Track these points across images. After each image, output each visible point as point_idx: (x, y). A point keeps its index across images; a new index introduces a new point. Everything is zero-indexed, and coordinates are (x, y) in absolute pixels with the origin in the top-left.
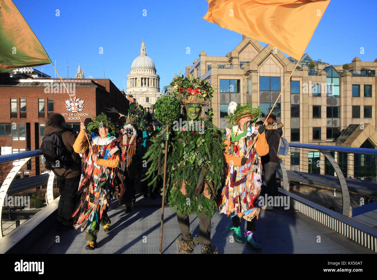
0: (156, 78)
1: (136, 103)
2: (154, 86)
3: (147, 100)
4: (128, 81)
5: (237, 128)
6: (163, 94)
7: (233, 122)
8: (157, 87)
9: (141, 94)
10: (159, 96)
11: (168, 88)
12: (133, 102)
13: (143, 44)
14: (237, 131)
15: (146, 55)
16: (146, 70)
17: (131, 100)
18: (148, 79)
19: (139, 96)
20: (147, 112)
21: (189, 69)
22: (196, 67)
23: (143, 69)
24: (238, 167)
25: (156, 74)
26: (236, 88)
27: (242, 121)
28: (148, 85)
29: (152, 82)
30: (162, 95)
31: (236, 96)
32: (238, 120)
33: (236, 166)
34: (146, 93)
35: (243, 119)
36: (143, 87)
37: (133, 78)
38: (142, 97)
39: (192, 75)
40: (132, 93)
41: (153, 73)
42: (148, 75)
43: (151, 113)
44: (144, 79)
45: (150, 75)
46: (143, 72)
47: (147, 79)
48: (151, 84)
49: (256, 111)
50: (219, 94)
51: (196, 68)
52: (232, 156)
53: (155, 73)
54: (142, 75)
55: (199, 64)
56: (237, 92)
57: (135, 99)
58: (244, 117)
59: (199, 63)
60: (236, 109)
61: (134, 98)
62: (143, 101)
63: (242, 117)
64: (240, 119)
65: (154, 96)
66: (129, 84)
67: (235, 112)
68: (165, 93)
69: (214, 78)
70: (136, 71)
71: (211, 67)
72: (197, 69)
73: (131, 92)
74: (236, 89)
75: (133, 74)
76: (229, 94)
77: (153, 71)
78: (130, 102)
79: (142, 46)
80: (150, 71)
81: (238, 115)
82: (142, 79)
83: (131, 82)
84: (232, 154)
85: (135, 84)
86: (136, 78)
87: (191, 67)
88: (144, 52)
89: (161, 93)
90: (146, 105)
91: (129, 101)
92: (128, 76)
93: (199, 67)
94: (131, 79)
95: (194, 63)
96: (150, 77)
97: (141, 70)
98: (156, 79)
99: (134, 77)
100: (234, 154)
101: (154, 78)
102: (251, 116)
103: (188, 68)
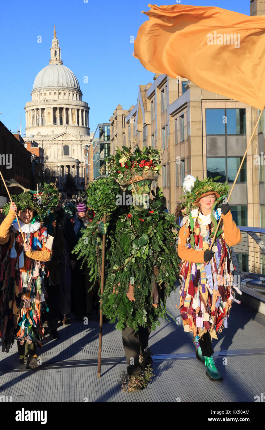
0: (82, 108)
1: (45, 156)
2: (78, 123)
3: (66, 151)
4: (27, 115)
5: (198, 212)
6: (97, 138)
7: (191, 204)
8: (84, 125)
9: (53, 140)
10: (87, 143)
11: (106, 127)
12: (38, 155)
13: (54, 40)
14: (196, 216)
15: (62, 64)
16: (63, 93)
17: (34, 152)
18: (67, 109)
19: (50, 144)
20: (66, 175)
21: (146, 91)
22: (160, 86)
23: (55, 92)
24: (202, 265)
25: (82, 101)
26: (237, 125)
27: (203, 201)
28: (67, 122)
29: (74, 116)
30: (93, 140)
31: (237, 140)
32: (197, 200)
33: (200, 264)
34: (64, 137)
35: (204, 199)
36: (58, 126)
37: (38, 109)
38: (56, 146)
39: (152, 102)
40: (36, 138)
41: (77, 99)
42: (67, 102)
43: (74, 176)
44: (58, 111)
45: (70, 102)
46: (56, 97)
47: (64, 111)
48: (73, 120)
49: (221, 188)
50: (204, 138)
51: (159, 89)
52: (192, 251)
53: (80, 99)
54: (56, 102)
55: (164, 81)
56: (239, 133)
57: (41, 150)
58: (205, 196)
59: (166, 78)
60: (193, 186)
61: (40, 148)
62: (58, 153)
63: (202, 196)
64: (200, 199)
65: (79, 142)
66: (28, 119)
67: (193, 190)
68: (100, 136)
69: (194, 107)
70: (43, 94)
71: (188, 86)
72: (161, 89)
73: (33, 136)
74: (239, 127)
75: (37, 100)
76: (224, 137)
77: (75, 95)
78: (33, 155)
79: (53, 45)
80: (69, 94)
81: (196, 194)
82: (55, 109)
83: (34, 117)
84: (193, 248)
85: (42, 119)
86: (43, 109)
87: (149, 86)
88: (57, 56)
89: (92, 138)
90: (63, 160)
91: (30, 154)
92: (27, 104)
93: (165, 85)
94: (33, 109)
95: (155, 79)
96: (71, 107)
97: (53, 93)
98: (82, 111)
99: (40, 107)
100: (196, 248)
101: (78, 107)
102: (214, 194)
103: (143, 89)
